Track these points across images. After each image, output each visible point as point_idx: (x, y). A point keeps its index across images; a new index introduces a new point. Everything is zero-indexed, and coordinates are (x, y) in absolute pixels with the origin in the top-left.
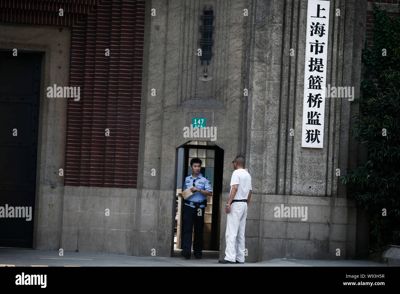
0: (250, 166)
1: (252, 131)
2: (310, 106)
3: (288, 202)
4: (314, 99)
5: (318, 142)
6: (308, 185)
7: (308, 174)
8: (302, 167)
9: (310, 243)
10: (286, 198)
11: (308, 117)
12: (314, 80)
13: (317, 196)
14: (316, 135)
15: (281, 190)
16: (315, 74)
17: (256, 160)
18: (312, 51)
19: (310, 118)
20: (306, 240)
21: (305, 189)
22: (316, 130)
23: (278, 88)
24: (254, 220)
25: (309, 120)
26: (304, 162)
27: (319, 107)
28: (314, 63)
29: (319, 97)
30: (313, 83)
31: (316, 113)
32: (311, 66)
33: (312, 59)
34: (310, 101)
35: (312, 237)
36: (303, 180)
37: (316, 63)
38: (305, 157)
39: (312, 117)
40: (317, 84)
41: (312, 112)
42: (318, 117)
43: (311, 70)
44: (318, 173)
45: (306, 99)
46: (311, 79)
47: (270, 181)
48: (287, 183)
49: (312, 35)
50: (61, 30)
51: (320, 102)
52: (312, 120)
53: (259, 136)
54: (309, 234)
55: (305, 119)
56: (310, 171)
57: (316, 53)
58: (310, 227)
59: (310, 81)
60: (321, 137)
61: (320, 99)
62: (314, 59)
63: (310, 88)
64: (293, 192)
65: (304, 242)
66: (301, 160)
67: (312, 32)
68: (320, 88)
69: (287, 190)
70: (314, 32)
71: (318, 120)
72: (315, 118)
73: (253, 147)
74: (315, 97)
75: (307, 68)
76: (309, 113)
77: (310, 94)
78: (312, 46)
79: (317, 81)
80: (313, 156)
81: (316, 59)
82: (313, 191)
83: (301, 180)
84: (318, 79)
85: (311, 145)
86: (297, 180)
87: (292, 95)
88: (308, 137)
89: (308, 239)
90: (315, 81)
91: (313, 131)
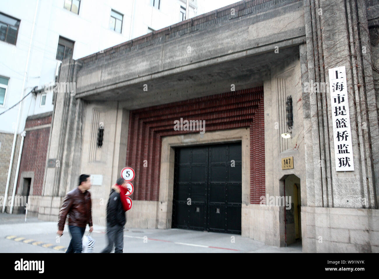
0: (307, 188)
1: (306, 164)
2: (339, 140)
3: (330, 212)
4: (342, 135)
5: (349, 166)
6: (345, 199)
7: (344, 191)
8: (339, 186)
9: (351, 246)
10: (328, 210)
11: (339, 148)
12: (339, 122)
13: (354, 208)
14: (347, 161)
15: (325, 204)
16: (340, 117)
17: (311, 183)
18: (335, 102)
19: (340, 149)
20: (347, 243)
21: (343, 202)
22: (346, 158)
23: (317, 132)
24: (312, 226)
25: (339, 151)
26: (340, 182)
27: (346, 140)
28: (338, 110)
29: (345, 133)
30: (340, 124)
31: (344, 145)
32: (336, 112)
33: (336, 108)
34: (338, 136)
35: (352, 241)
36: (341, 196)
37: (340, 109)
38: (340, 178)
39: (341, 148)
40: (343, 124)
41: (341, 145)
42: (346, 148)
43: (337, 115)
44: (353, 190)
45: (335, 135)
46: (337, 121)
47: (318, 197)
48: (329, 198)
49: (334, 91)
50: (247, 129)
51: (346, 136)
52: (342, 151)
53: (311, 167)
54: (350, 238)
55: (337, 150)
56: (346, 188)
57: (339, 103)
58: (349, 233)
59: (337, 123)
60: (351, 162)
61: (347, 135)
62: (338, 107)
63: (337, 127)
64: (335, 206)
65: (346, 245)
66: (338, 180)
67: (334, 90)
68: (345, 126)
69: (330, 204)
70: (335, 89)
71: (347, 150)
72: (344, 149)
73: (308, 174)
74: (342, 133)
75: (334, 114)
76: (339, 146)
77: (338, 132)
78: (335, 99)
79: (343, 122)
80: (347, 177)
81: (340, 107)
82: (350, 204)
83: (339, 196)
84: (343, 120)
85: (343, 168)
86: (336, 196)
87: (326, 135)
88: (340, 163)
89: (349, 242)
90: (341, 122)
91: (344, 159)
